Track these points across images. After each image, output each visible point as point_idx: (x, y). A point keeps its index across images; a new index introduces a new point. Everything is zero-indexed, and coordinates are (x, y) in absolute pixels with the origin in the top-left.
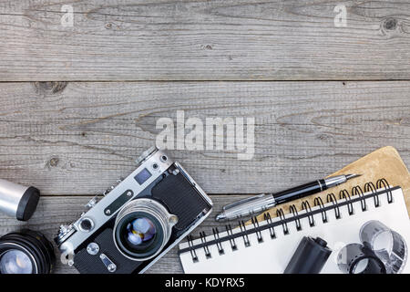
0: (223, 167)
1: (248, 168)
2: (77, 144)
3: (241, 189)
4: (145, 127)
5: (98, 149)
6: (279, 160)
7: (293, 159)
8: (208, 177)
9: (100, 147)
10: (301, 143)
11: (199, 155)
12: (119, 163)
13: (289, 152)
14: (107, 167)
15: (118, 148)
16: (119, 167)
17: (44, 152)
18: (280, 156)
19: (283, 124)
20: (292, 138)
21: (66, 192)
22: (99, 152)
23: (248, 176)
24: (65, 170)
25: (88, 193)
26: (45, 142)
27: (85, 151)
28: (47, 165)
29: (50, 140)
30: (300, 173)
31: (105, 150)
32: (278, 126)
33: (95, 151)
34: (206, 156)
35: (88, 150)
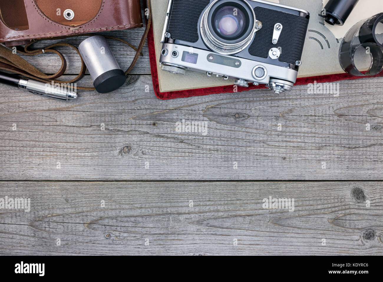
0: (284, 155)
1: (307, 156)
2: (148, 133)
3: (301, 176)
4: (211, 117)
5: (168, 138)
6: (336, 148)
7: (349, 148)
8: (270, 164)
9: (169, 136)
10: (357, 133)
11: (262, 144)
12: (187, 150)
13: (346, 142)
14: (176, 154)
15: (186, 137)
16: (187, 154)
17: (118, 140)
18: (337, 145)
19: (340, 116)
20: (350, 128)
21: (137, 178)
22: (169, 140)
23: (308, 164)
24: (137, 157)
25: (158, 179)
26: (119, 131)
27: (155, 139)
28: (120, 152)
29: (123, 129)
30: (355, 161)
31: (174, 138)
32: (336, 118)
33: (165, 139)
34: (268, 145)
35: (158, 139)
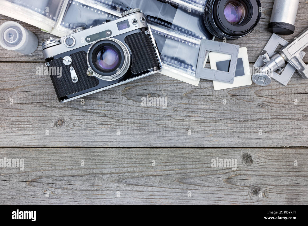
0: (187, 127)
1: (206, 128)
2: (78, 109)
3: (201, 144)
4: (129, 96)
5: (94, 113)
6: (229, 122)
7: (240, 121)
8: (176, 134)
9: (95, 111)
10: (246, 109)
11: (169, 118)
12: (109, 123)
13: (237, 117)
14: (100, 126)
15: (109, 112)
16: (109, 126)
17: (53, 114)
18: (230, 119)
19: (233, 95)
20: (240, 106)
21: (69, 145)
22: (94, 115)
23: (206, 134)
24: (69, 128)
25: (86, 146)
26: (54, 107)
27: (84, 114)
28: (55, 124)
29: (57, 106)
30: (245, 132)
31: (99, 113)
32: (229, 97)
33: (91, 114)
34: (174, 119)
35: (86, 114)
